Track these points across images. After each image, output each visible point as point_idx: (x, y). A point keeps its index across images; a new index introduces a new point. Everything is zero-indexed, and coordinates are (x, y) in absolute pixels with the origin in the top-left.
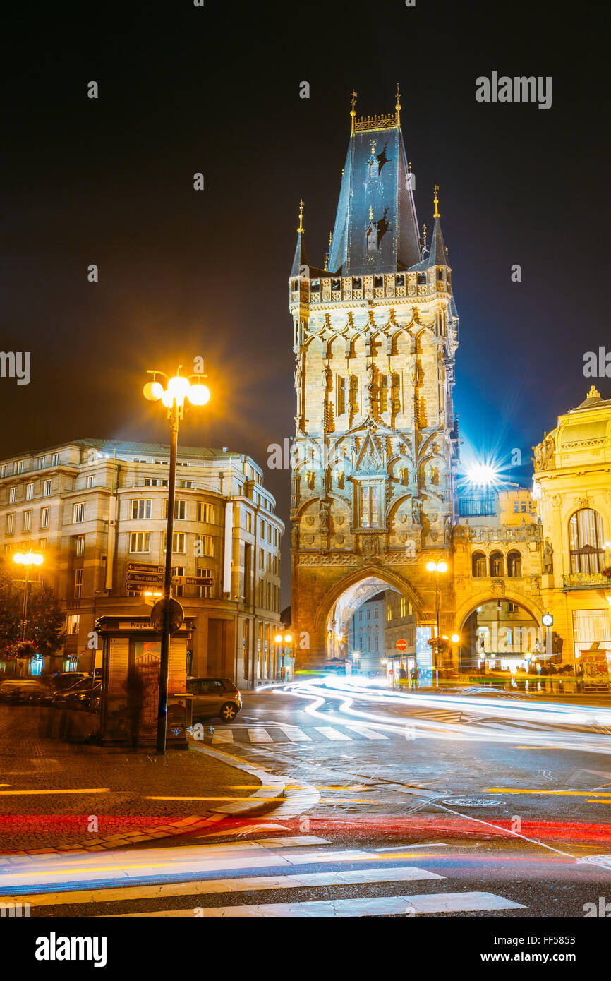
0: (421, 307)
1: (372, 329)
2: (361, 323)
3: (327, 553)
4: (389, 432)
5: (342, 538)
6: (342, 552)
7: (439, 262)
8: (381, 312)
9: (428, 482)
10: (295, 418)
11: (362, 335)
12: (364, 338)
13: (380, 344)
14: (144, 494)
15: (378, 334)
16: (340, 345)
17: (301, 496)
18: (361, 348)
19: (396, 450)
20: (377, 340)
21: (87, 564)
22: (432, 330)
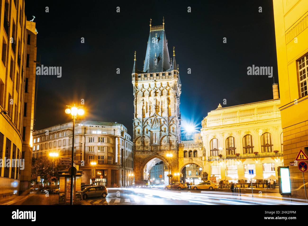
0: (169, 82)
1: (156, 88)
2: (153, 86)
3: (143, 151)
4: (160, 117)
5: (147, 147)
6: (147, 151)
7: (175, 69)
8: (158, 84)
9: (171, 131)
10: (134, 114)
11: (153, 90)
12: (153, 91)
13: (158, 93)
14: (92, 135)
15: (157, 90)
16: (147, 93)
17: (136, 136)
18: (153, 94)
19: (162, 123)
20: (157, 91)
21: (77, 155)
22: (173, 88)
